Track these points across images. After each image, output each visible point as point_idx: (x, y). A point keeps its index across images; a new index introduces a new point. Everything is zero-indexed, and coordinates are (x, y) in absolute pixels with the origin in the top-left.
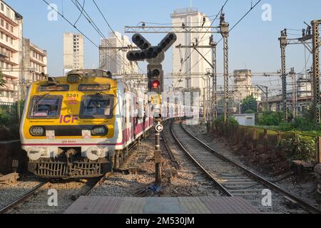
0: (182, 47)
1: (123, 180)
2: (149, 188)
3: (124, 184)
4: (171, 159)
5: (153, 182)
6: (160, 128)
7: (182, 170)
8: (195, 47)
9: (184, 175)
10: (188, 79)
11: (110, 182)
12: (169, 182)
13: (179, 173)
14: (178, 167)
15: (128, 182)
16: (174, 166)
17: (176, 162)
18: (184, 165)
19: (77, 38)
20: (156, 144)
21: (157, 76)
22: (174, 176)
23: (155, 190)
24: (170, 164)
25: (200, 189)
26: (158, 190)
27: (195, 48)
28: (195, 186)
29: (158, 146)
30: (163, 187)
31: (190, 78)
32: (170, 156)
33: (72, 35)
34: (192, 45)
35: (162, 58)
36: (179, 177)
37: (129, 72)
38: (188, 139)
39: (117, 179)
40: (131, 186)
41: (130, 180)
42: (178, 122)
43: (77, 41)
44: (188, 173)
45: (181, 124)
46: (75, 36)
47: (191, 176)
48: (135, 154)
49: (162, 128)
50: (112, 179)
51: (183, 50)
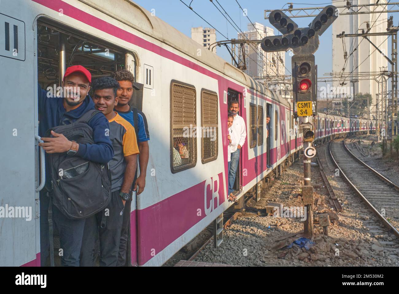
0: (346, 36)
1: (258, 226)
2: (294, 242)
3: (260, 232)
4: (328, 194)
5: (300, 233)
6: (312, 152)
7: (346, 213)
8: (365, 35)
9: (348, 221)
10: (354, 82)
11: (239, 227)
12: (325, 233)
13: (341, 218)
14: (338, 208)
15: (265, 229)
16: (334, 206)
17: (336, 200)
18: (348, 205)
19: (207, 33)
20: (306, 176)
21: (306, 72)
22: (333, 223)
23: (302, 245)
24: (328, 202)
25: (374, 247)
26: (307, 246)
27: (365, 37)
28: (366, 241)
29: (308, 179)
30: (316, 242)
31: (357, 81)
32: (328, 191)
33: (201, 30)
34: (360, 32)
35: (316, 45)
36: (341, 224)
37: (272, 74)
38: (354, 165)
39: (249, 224)
40: (268, 235)
41: (267, 225)
42: (339, 141)
43: (207, 38)
44: (355, 218)
45: (343, 144)
46: (205, 32)
47: (359, 224)
48: (277, 185)
49: (315, 152)
50: (243, 223)
51: (347, 39)
